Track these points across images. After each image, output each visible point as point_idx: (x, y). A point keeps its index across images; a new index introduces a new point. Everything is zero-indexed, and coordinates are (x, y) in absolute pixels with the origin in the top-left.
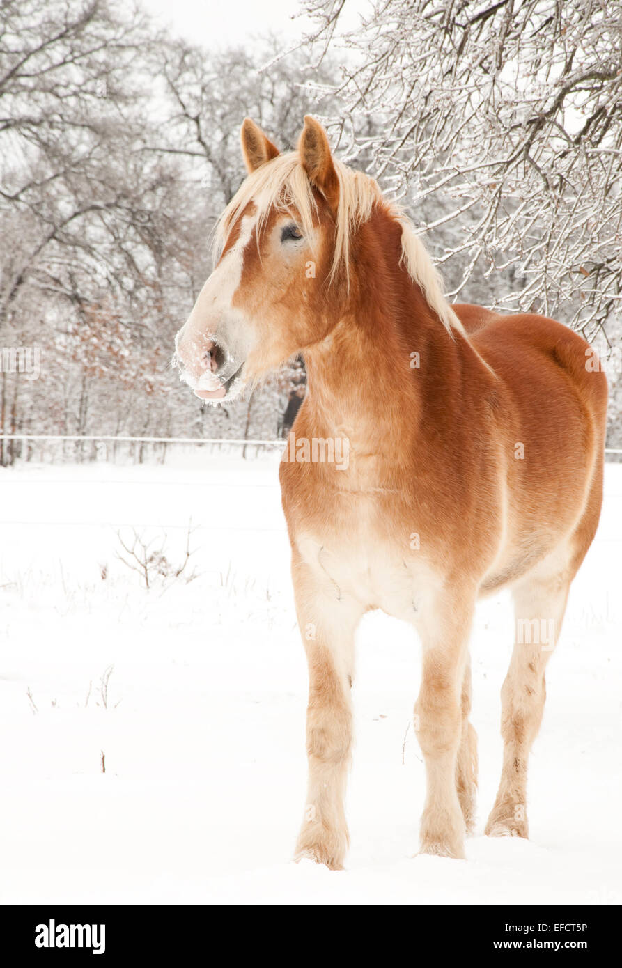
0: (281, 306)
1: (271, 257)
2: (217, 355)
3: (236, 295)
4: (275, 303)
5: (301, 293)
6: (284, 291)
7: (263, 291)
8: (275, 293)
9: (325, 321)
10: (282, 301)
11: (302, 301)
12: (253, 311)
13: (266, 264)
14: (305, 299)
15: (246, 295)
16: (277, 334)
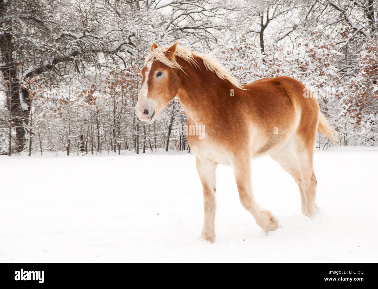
0: (161, 94)
1: (155, 82)
2: (146, 112)
3: (148, 95)
4: (159, 93)
5: (165, 88)
6: (161, 90)
7: (155, 92)
8: (158, 91)
9: (174, 93)
10: (161, 92)
11: (166, 90)
12: (154, 98)
13: (154, 84)
14: (167, 89)
15: (151, 94)
16: (162, 100)
